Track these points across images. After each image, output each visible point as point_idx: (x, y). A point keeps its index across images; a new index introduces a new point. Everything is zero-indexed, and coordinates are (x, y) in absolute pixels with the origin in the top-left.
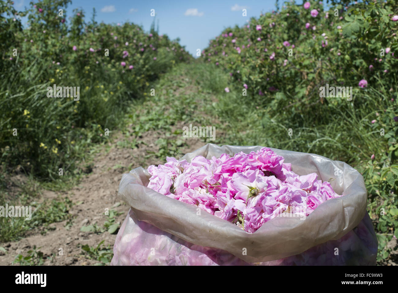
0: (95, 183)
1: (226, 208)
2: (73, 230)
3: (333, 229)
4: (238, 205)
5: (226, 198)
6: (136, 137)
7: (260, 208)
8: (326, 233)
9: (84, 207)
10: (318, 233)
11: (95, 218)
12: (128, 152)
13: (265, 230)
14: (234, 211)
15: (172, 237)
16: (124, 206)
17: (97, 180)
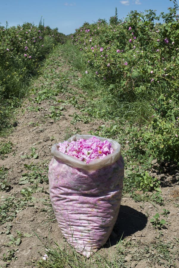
0: (20, 132)
1: (81, 158)
2: (17, 157)
3: (109, 162)
4: (84, 157)
5: (81, 155)
6: (37, 104)
7: (90, 157)
8: (107, 163)
9: (18, 145)
10: (105, 163)
11: (26, 151)
12: (35, 114)
13: (91, 163)
14: (83, 158)
15: (67, 165)
16: (37, 145)
17: (21, 131)
